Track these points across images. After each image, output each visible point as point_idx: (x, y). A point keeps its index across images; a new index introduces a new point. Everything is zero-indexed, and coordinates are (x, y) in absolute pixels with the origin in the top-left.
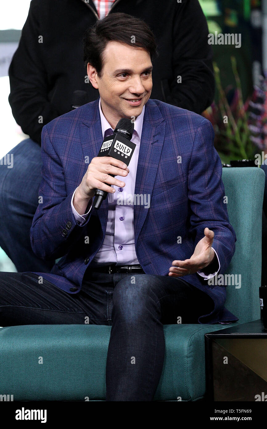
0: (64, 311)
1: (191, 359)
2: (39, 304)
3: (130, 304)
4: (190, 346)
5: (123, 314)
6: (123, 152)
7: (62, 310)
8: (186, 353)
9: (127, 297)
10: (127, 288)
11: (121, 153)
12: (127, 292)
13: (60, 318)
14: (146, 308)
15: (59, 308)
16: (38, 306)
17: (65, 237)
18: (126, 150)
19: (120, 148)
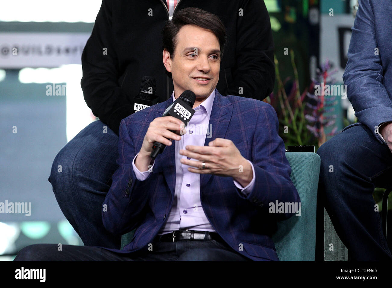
6: (182, 114)
11: (180, 114)
17: (128, 197)
18: (186, 113)
19: (180, 110)
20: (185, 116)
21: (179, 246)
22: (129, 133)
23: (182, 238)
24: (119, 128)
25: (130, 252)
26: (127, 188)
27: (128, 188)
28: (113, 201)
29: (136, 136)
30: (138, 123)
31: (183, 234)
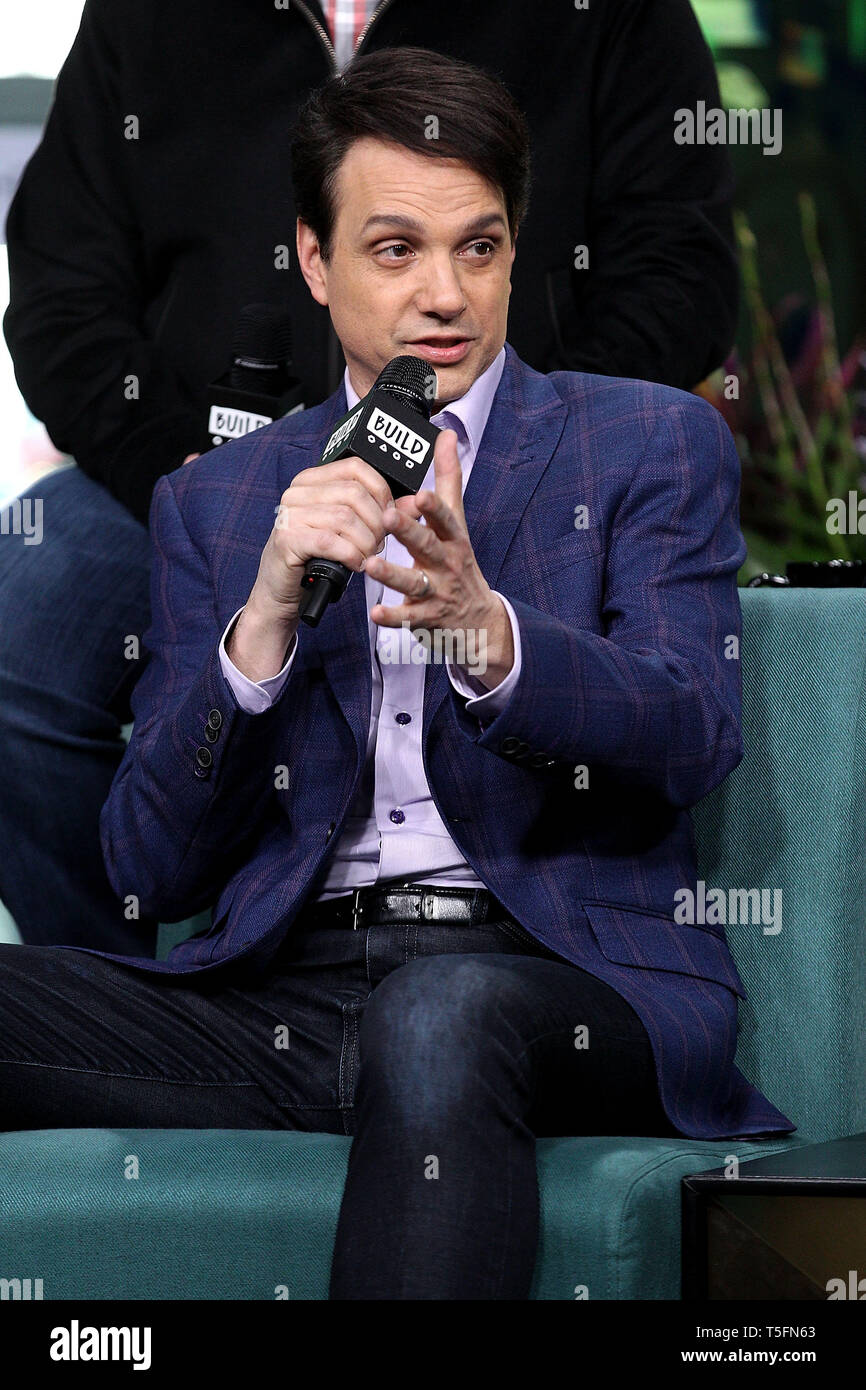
0: (184, 1078)
1: (630, 1263)
2: (92, 1056)
3: (423, 1059)
4: (629, 1217)
5: (396, 1096)
6: (398, 446)
7: (173, 1077)
8: (613, 1244)
9: (413, 1033)
10: (412, 1002)
11: (391, 449)
12: (412, 1016)
13: (166, 1105)
14: (477, 1076)
15: (167, 1071)
16: (89, 1061)
17: (206, 779)
18: (409, 444)
19: (389, 434)
20: (407, 453)
21: (375, 943)
22: (186, 528)
23: (386, 917)
24: (151, 510)
25: (201, 968)
26: (203, 745)
27: (209, 745)
28: (147, 798)
29: (215, 537)
30: (220, 490)
31: (393, 901)
